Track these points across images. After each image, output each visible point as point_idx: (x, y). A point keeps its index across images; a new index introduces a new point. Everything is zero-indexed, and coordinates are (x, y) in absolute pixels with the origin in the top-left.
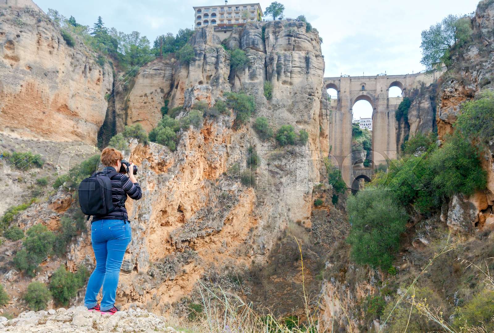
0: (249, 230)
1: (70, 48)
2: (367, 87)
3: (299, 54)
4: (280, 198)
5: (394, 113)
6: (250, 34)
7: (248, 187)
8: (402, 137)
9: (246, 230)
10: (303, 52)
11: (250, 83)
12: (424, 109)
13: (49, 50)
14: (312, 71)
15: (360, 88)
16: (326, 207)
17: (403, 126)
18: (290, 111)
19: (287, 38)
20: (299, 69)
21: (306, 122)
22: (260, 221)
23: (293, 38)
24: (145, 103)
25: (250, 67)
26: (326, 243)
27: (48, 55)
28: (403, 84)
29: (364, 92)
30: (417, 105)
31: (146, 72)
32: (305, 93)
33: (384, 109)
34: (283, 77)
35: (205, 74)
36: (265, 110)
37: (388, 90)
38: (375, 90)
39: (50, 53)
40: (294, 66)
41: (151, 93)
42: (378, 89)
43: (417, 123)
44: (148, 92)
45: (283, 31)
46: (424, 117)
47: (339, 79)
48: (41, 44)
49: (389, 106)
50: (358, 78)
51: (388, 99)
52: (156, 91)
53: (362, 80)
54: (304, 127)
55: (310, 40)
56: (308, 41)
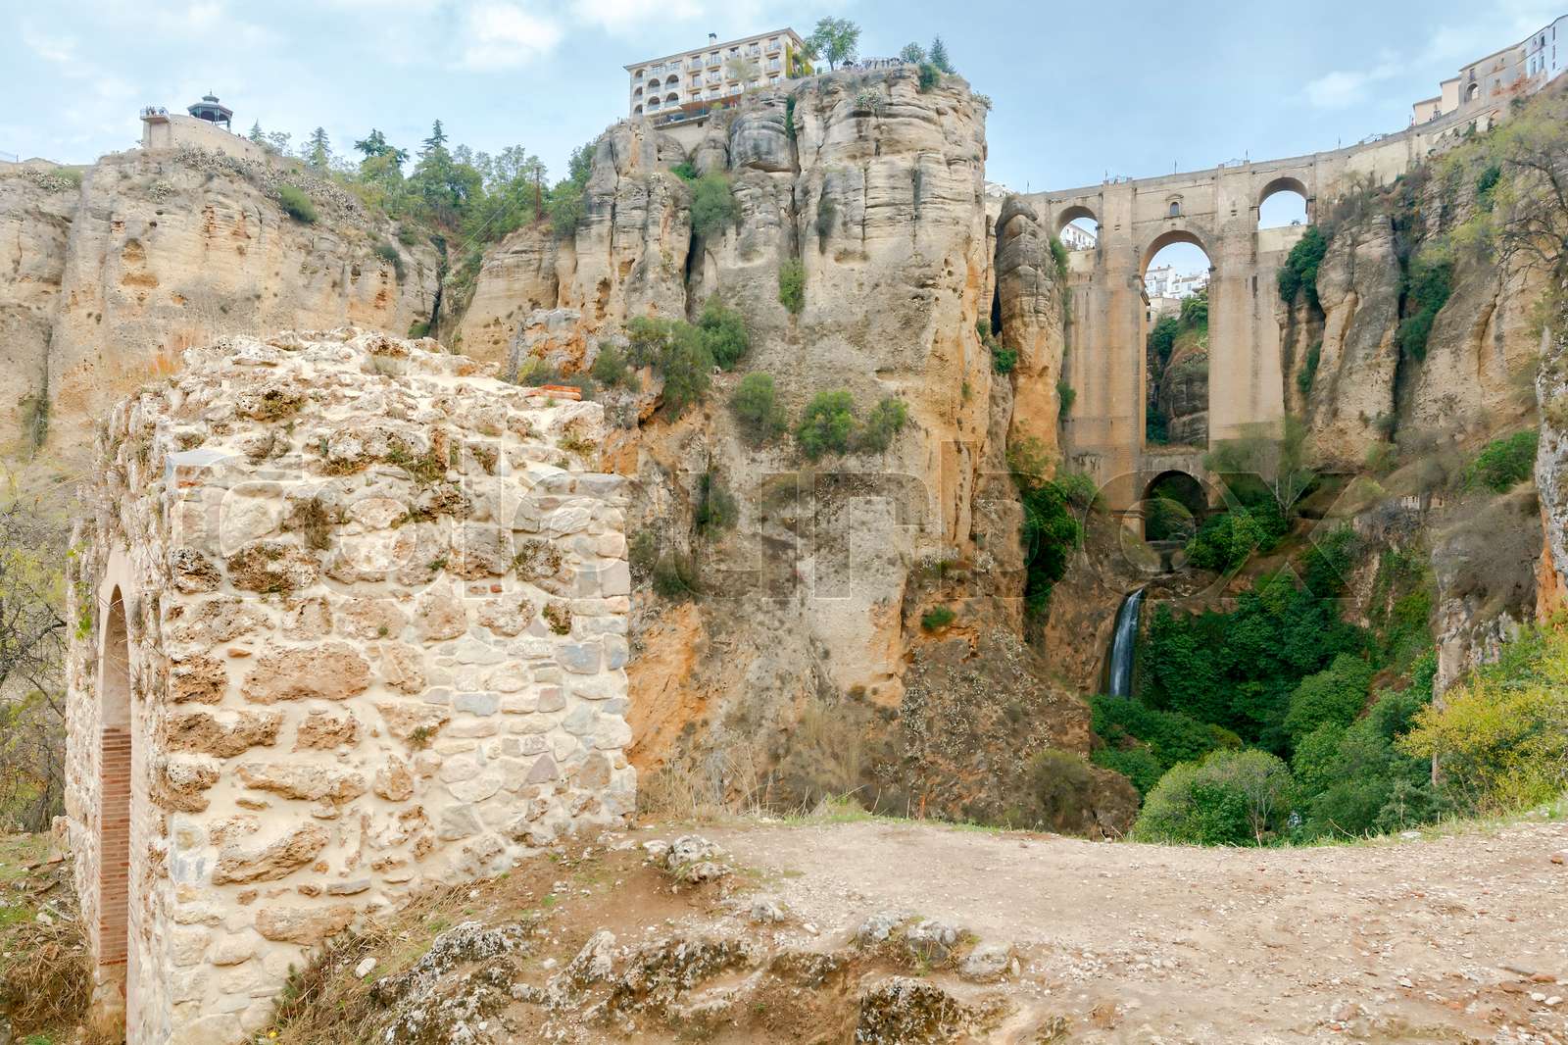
0: (683, 729)
1: (301, 229)
2: (1186, 206)
3: (892, 163)
4: (787, 625)
5: (1272, 278)
6: (747, 125)
7: (681, 602)
8: (1301, 350)
9: (672, 731)
10: (906, 154)
11: (742, 270)
12: (1366, 265)
13: (235, 245)
14: (929, 212)
15: (1165, 209)
16: (965, 630)
17: (1302, 315)
18: (858, 340)
19: (853, 120)
20: (888, 211)
21: (908, 369)
22: (715, 700)
23: (873, 120)
24: (496, 343)
25: (739, 224)
26: (944, 755)
27: (235, 259)
28: (1306, 185)
29: (1177, 221)
30: (1347, 250)
31: (496, 263)
32: (907, 280)
33: (1240, 267)
34: (837, 242)
35: (617, 260)
36: (780, 346)
37: (1255, 208)
38: (1213, 213)
39: (241, 251)
40: (871, 202)
41: (509, 316)
42: (1224, 206)
43: (1345, 309)
44: (502, 314)
45: (844, 104)
46: (1369, 288)
47: (1100, 190)
48: (213, 234)
49: (1259, 258)
50: (1159, 182)
51: (1255, 236)
52: (520, 308)
53: (1171, 186)
54: (905, 384)
55: (933, 114)
56: (924, 119)
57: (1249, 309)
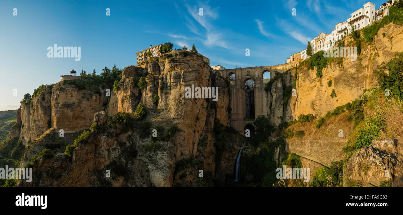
2: (250, 74)
3: (176, 73)
5: (264, 88)
8: (269, 102)
10: (180, 71)
12: (278, 88)
15: (247, 74)
17: (269, 96)
20: (175, 84)
21: (179, 118)
23: (172, 64)
25: (146, 87)
28: (270, 71)
30: (275, 85)
33: (259, 86)
34: (165, 90)
35: (125, 95)
36: (153, 114)
38: (255, 75)
40: (172, 82)
43: (276, 96)
45: (167, 61)
46: (279, 93)
49: (262, 84)
50: (245, 69)
51: (262, 80)
53: (247, 70)
54: (179, 121)
55: (187, 62)
56: (184, 63)
57: (261, 93)
